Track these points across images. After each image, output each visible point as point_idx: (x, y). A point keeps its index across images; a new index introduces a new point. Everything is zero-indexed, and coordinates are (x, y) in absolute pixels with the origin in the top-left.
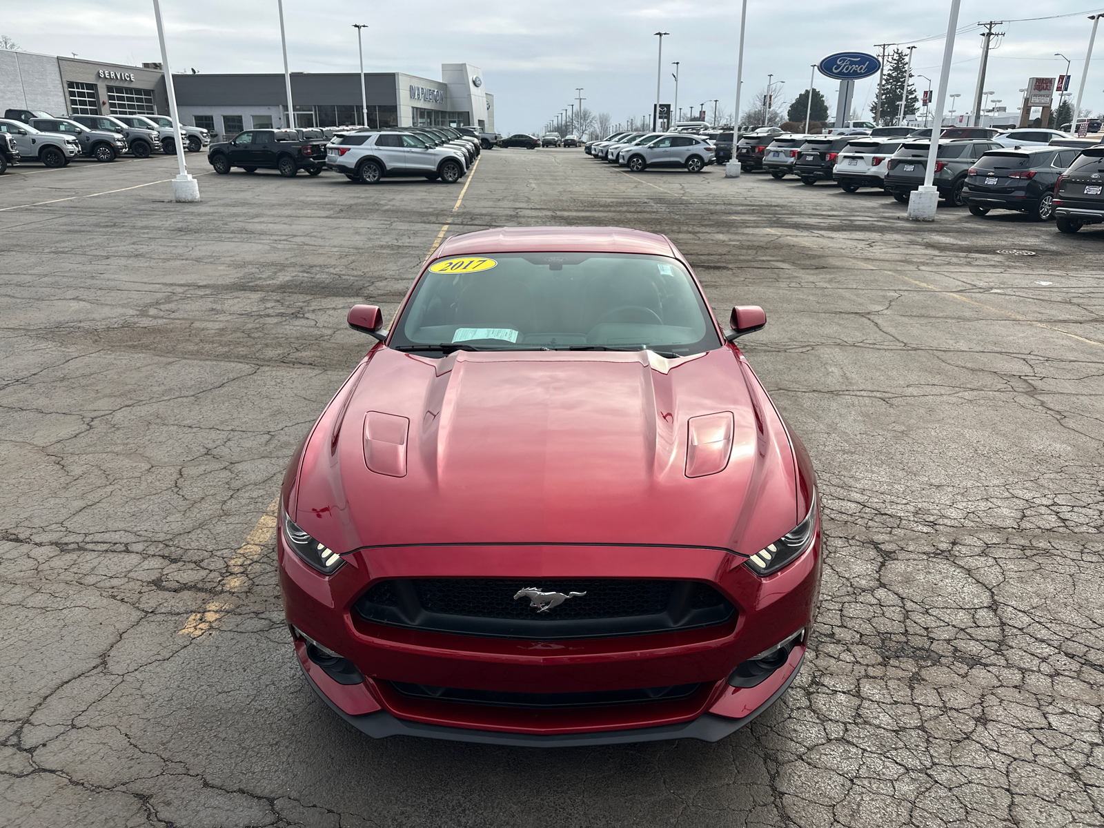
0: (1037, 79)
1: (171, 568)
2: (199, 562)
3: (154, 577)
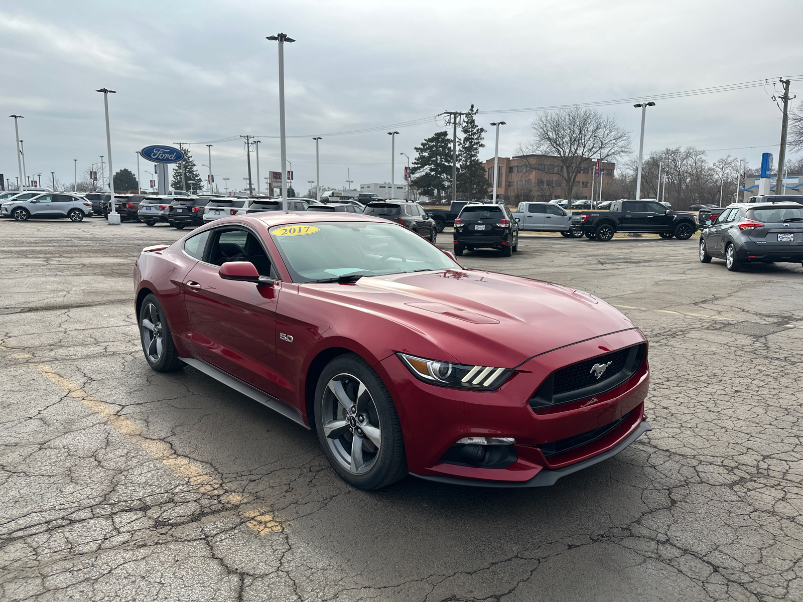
0: (273, 172)
1: (154, 513)
2: (171, 501)
3: (151, 523)
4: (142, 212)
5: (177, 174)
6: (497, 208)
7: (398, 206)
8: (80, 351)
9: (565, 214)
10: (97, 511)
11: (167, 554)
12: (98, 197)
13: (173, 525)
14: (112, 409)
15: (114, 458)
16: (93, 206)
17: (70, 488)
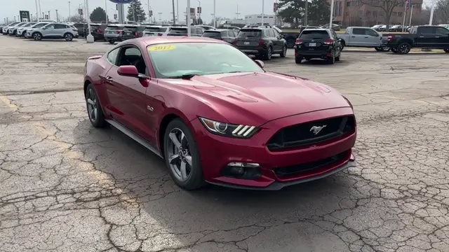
1: (77, 196)
2: (87, 191)
3: (75, 200)
4: (107, 34)
5: (130, 10)
6: (325, 31)
7: (260, 31)
8: (58, 115)
9: (378, 35)
10: (50, 193)
11: (78, 214)
12: (82, 25)
13: (85, 202)
14: (67, 146)
15: (63, 170)
16: (78, 31)
17: (40, 182)
